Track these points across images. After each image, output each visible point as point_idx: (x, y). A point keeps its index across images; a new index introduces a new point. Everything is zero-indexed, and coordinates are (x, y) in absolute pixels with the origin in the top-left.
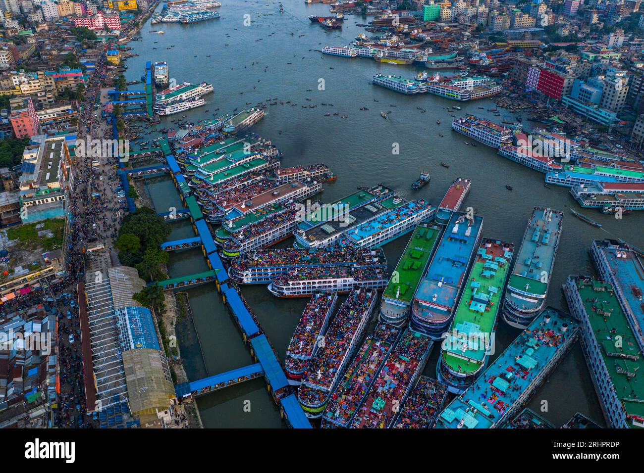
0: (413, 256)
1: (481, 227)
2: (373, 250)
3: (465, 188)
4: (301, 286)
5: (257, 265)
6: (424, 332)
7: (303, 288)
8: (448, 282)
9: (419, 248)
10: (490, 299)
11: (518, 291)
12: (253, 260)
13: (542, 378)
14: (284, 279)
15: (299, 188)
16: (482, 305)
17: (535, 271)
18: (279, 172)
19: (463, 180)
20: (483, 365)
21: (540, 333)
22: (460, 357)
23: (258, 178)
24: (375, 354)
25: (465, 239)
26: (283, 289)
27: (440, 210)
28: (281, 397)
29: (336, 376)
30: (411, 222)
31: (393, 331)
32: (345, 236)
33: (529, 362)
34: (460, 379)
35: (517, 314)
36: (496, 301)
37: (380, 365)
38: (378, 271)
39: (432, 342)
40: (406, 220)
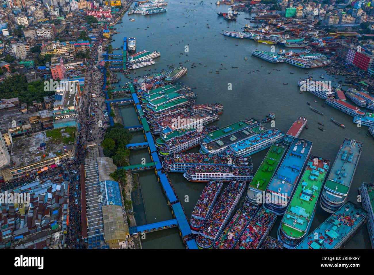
0: (269, 163)
1: (311, 148)
2: (245, 158)
3: (303, 123)
4: (202, 176)
5: (179, 161)
6: (272, 210)
7: (203, 177)
8: (288, 181)
9: (272, 159)
10: (313, 194)
11: (330, 190)
12: (176, 158)
13: (341, 244)
14: (193, 171)
15: (205, 117)
16: (308, 196)
17: (342, 178)
18: (194, 107)
19: (303, 118)
20: (305, 234)
21: (342, 217)
22: (292, 228)
23: (182, 110)
24: (242, 220)
25: (301, 155)
26: (192, 177)
27: (287, 136)
28: (187, 240)
29: (219, 231)
30: (269, 142)
31: (254, 207)
32: (229, 148)
33: (334, 235)
34: (291, 240)
35: (328, 204)
36: (316, 195)
37: (244, 227)
38: (247, 170)
39: (276, 216)
40: (266, 141)
